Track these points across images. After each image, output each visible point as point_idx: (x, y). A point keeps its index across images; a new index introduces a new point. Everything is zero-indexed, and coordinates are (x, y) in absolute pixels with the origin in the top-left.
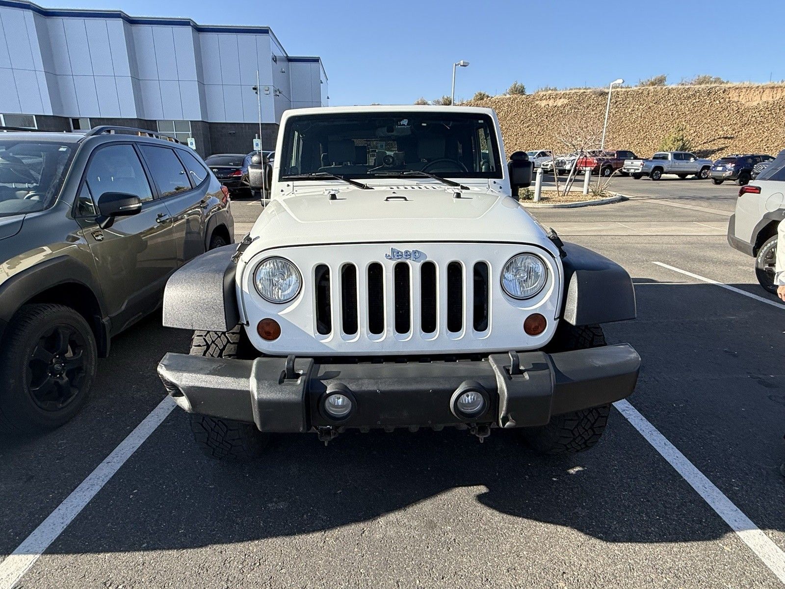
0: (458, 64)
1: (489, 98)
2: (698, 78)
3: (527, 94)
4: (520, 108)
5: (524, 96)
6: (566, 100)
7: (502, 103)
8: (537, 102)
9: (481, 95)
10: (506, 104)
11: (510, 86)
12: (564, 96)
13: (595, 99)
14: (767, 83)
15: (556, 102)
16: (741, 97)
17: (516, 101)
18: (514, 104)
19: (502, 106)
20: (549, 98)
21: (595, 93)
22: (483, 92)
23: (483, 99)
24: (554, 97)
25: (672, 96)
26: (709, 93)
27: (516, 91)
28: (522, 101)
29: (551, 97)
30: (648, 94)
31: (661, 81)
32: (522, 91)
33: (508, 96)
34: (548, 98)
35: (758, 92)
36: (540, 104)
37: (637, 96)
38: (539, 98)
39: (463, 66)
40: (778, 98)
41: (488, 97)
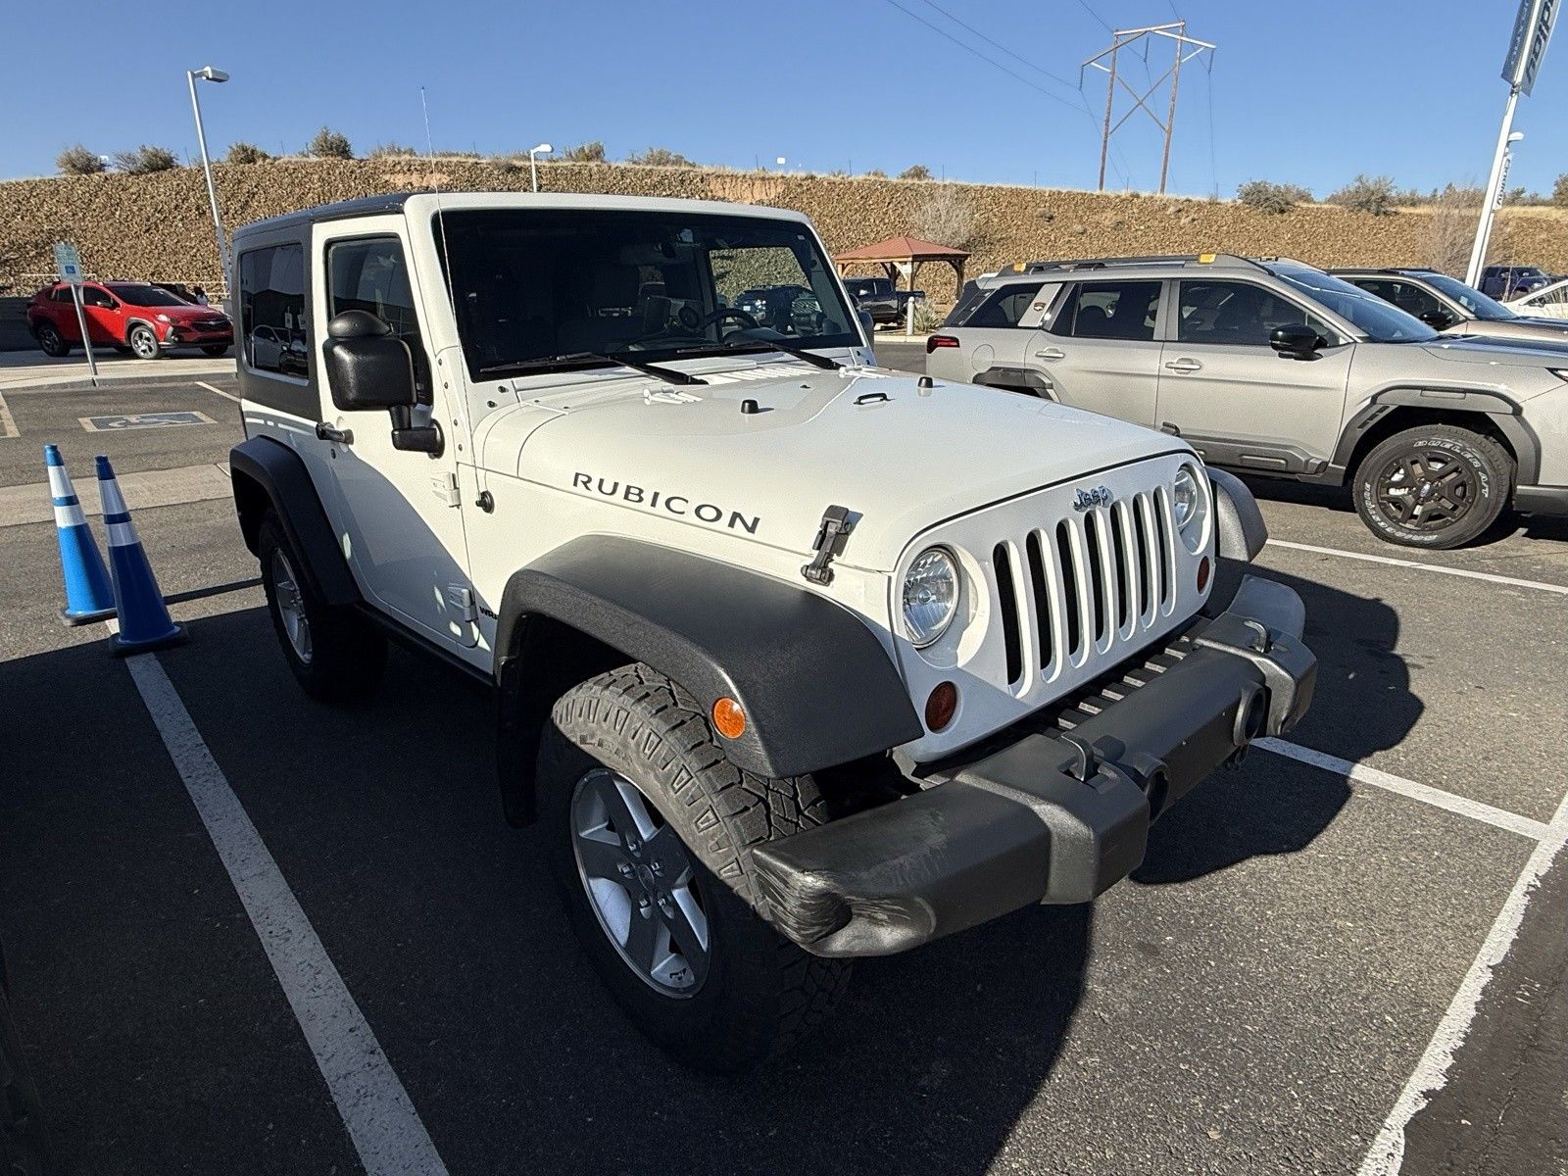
0: (201, 75)
1: (267, 161)
2: (650, 153)
3: (357, 156)
4: (350, 186)
5: (351, 161)
6: (445, 176)
7: (304, 172)
8: (387, 177)
9: (245, 150)
10: (316, 177)
11: (311, 137)
12: (439, 167)
13: (500, 177)
14: (753, 171)
15: (425, 179)
16: (727, 191)
17: (337, 172)
18: (333, 178)
19: (307, 180)
20: (409, 170)
21: (497, 166)
22: (249, 145)
23: (254, 161)
24: (419, 168)
25: (628, 181)
26: (682, 181)
27: (331, 149)
28: (352, 172)
29: (412, 168)
30: (591, 176)
31: (597, 154)
32: (342, 150)
33: (314, 159)
34: (405, 169)
35: (746, 185)
36: (392, 181)
37: (574, 178)
38: (387, 169)
39: (213, 79)
40: (773, 196)
41: (265, 157)
